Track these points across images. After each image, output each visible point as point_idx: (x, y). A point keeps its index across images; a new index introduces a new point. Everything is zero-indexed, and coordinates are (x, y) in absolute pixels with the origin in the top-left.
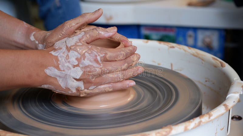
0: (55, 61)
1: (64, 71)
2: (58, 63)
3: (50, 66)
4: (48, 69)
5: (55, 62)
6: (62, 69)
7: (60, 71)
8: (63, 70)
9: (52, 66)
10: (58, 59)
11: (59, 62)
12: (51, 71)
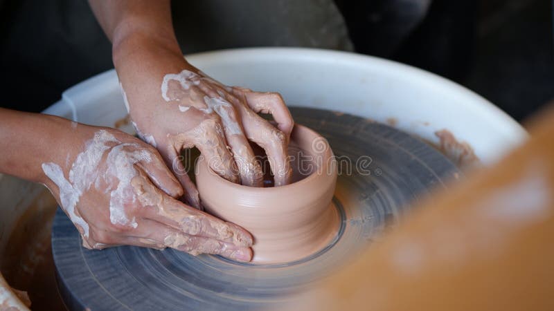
0: (69, 159)
1: (72, 184)
2: (71, 166)
3: (55, 163)
4: (49, 165)
5: (67, 159)
6: (71, 179)
7: (67, 182)
8: (72, 182)
9: (59, 164)
10: (76, 158)
11: (73, 165)
12: (52, 171)
